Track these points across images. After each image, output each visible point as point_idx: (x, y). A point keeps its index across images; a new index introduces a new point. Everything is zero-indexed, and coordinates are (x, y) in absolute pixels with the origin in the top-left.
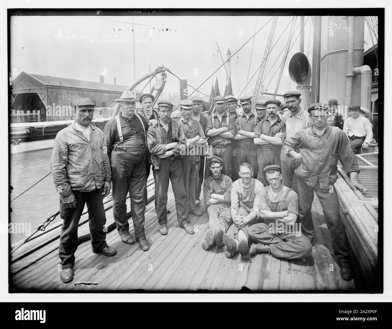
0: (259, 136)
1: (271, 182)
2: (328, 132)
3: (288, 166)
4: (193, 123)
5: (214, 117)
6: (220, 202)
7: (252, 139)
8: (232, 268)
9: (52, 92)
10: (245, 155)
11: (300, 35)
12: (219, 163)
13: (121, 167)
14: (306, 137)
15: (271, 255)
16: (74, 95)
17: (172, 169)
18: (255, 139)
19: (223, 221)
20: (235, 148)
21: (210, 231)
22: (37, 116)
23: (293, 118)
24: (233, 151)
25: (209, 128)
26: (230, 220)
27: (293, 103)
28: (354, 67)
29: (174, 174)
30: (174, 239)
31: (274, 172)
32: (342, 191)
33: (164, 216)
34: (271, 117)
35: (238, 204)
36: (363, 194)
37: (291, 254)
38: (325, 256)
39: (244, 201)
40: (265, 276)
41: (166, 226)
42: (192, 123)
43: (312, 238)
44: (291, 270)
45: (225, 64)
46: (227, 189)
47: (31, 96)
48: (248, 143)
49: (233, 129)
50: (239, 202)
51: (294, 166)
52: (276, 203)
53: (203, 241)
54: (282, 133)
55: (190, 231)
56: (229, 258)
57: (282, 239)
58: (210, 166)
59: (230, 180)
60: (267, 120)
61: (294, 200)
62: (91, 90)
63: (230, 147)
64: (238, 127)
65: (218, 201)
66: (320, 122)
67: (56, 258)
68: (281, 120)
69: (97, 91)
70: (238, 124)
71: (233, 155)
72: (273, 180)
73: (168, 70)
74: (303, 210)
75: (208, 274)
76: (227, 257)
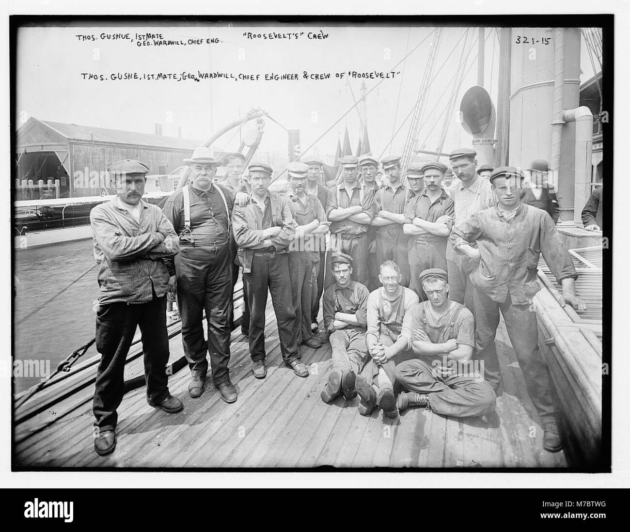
0: (412, 220)
1: (431, 295)
2: (522, 214)
3: (459, 269)
4: (308, 199)
5: (340, 190)
6: (349, 326)
7: (400, 225)
8: (370, 431)
9: (78, 150)
10: (390, 250)
11: (477, 58)
12: (347, 263)
13: (188, 271)
14: (487, 223)
15: (431, 411)
16: (114, 155)
17: (271, 274)
18: (405, 225)
19: (355, 357)
20: (373, 240)
21: (333, 373)
22: (54, 189)
23: (466, 191)
24: (371, 243)
25: (333, 206)
26: (365, 354)
27: (464, 168)
28: (564, 109)
29: (275, 281)
30: (275, 384)
31: (436, 281)
32: (545, 309)
33: (260, 349)
34: (432, 190)
35: (379, 328)
36: (578, 313)
37: (463, 409)
38: (517, 413)
39: (388, 322)
40: (422, 444)
41: (264, 365)
42: (306, 199)
43: (497, 384)
44: (462, 435)
45: (357, 105)
46: (362, 304)
47: (45, 156)
48: (394, 232)
49: (371, 210)
50: (379, 324)
51: (468, 268)
52: (438, 328)
53: (323, 388)
54: (449, 217)
55: (301, 372)
56: (365, 415)
57: (449, 384)
58: (333, 269)
59: (366, 290)
60: (425, 196)
61: (467, 323)
62: (142, 147)
63: (365, 237)
64: (378, 206)
65: (347, 324)
66: (509, 197)
67: (87, 416)
68: (447, 196)
69: (152, 148)
70: (379, 201)
71: (371, 251)
72: (435, 293)
73: (266, 114)
74: (483, 340)
75: (330, 441)
76: (361, 414)
